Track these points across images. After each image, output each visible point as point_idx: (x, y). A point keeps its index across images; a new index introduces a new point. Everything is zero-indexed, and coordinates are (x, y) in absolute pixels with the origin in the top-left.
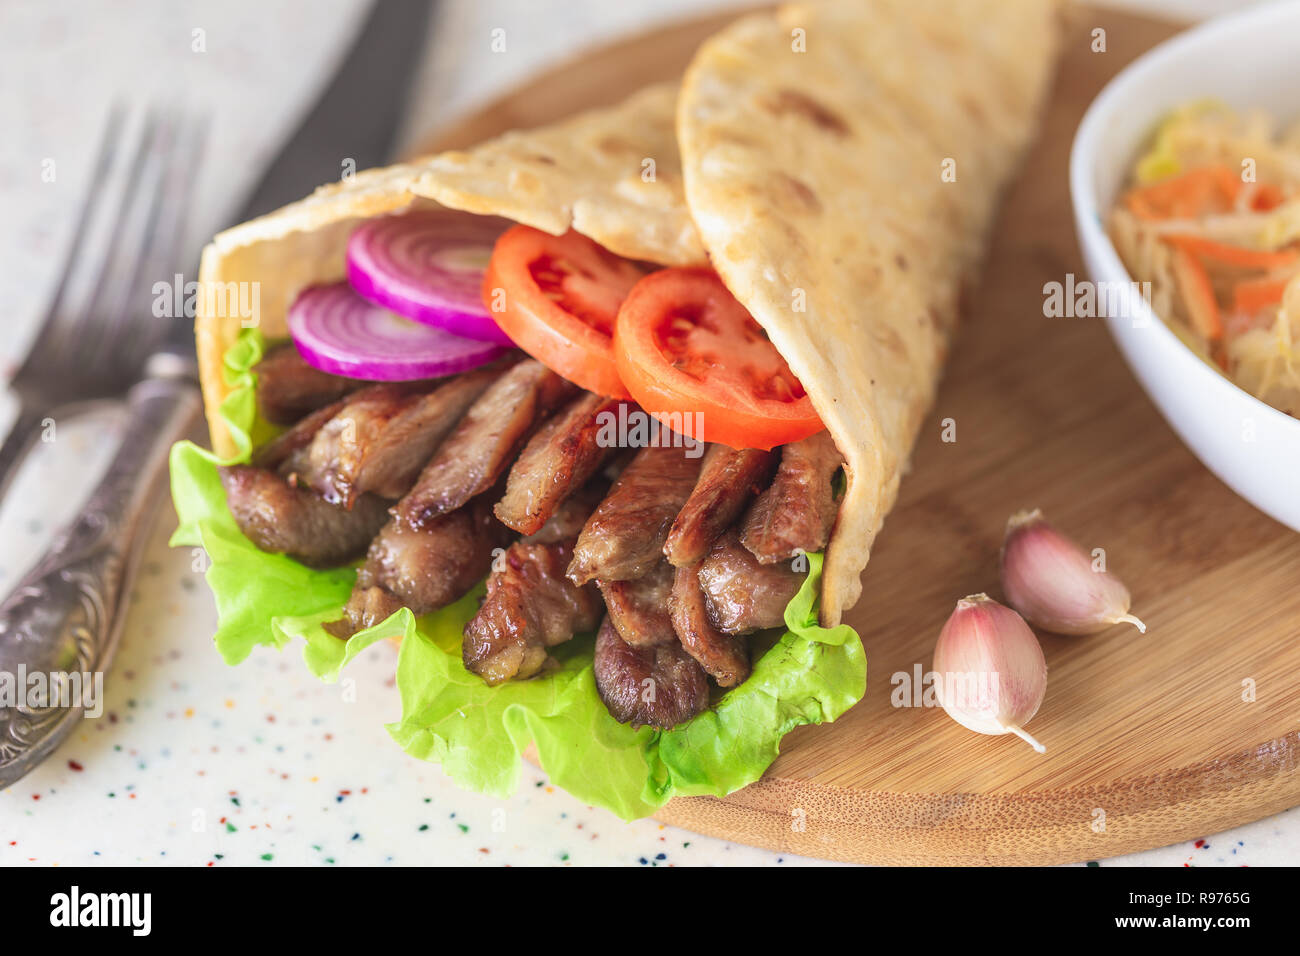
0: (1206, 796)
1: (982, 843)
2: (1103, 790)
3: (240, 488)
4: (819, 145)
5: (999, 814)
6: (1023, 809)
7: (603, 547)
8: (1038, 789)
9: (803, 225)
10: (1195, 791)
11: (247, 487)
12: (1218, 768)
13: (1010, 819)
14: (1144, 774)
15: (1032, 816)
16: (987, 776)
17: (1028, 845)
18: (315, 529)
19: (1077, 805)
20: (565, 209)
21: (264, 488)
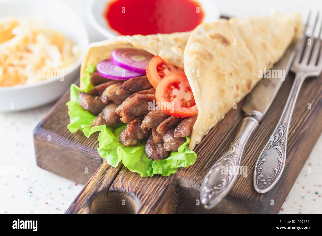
3: (81, 96)
20: (158, 51)
21: (86, 97)
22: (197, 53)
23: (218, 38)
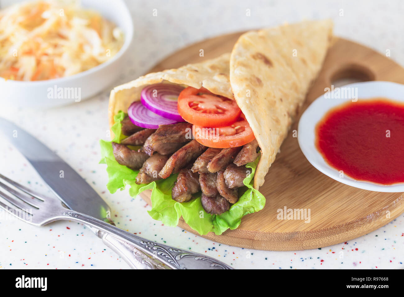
0: (355, 229)
1: (302, 244)
2: (330, 229)
3: (116, 149)
4: (265, 68)
5: (306, 236)
6: (311, 234)
7: (201, 164)
8: (315, 229)
9: (257, 89)
10: (352, 228)
11: (118, 149)
12: (357, 222)
13: (308, 237)
14: (340, 224)
15: (314, 236)
16: (302, 227)
17: (313, 243)
18: (133, 160)
19: (324, 233)
20: (200, 83)
21: (122, 149)
22: (246, 79)
23: (261, 58)
